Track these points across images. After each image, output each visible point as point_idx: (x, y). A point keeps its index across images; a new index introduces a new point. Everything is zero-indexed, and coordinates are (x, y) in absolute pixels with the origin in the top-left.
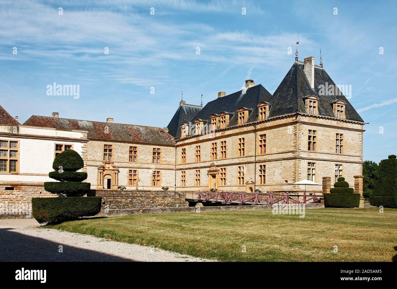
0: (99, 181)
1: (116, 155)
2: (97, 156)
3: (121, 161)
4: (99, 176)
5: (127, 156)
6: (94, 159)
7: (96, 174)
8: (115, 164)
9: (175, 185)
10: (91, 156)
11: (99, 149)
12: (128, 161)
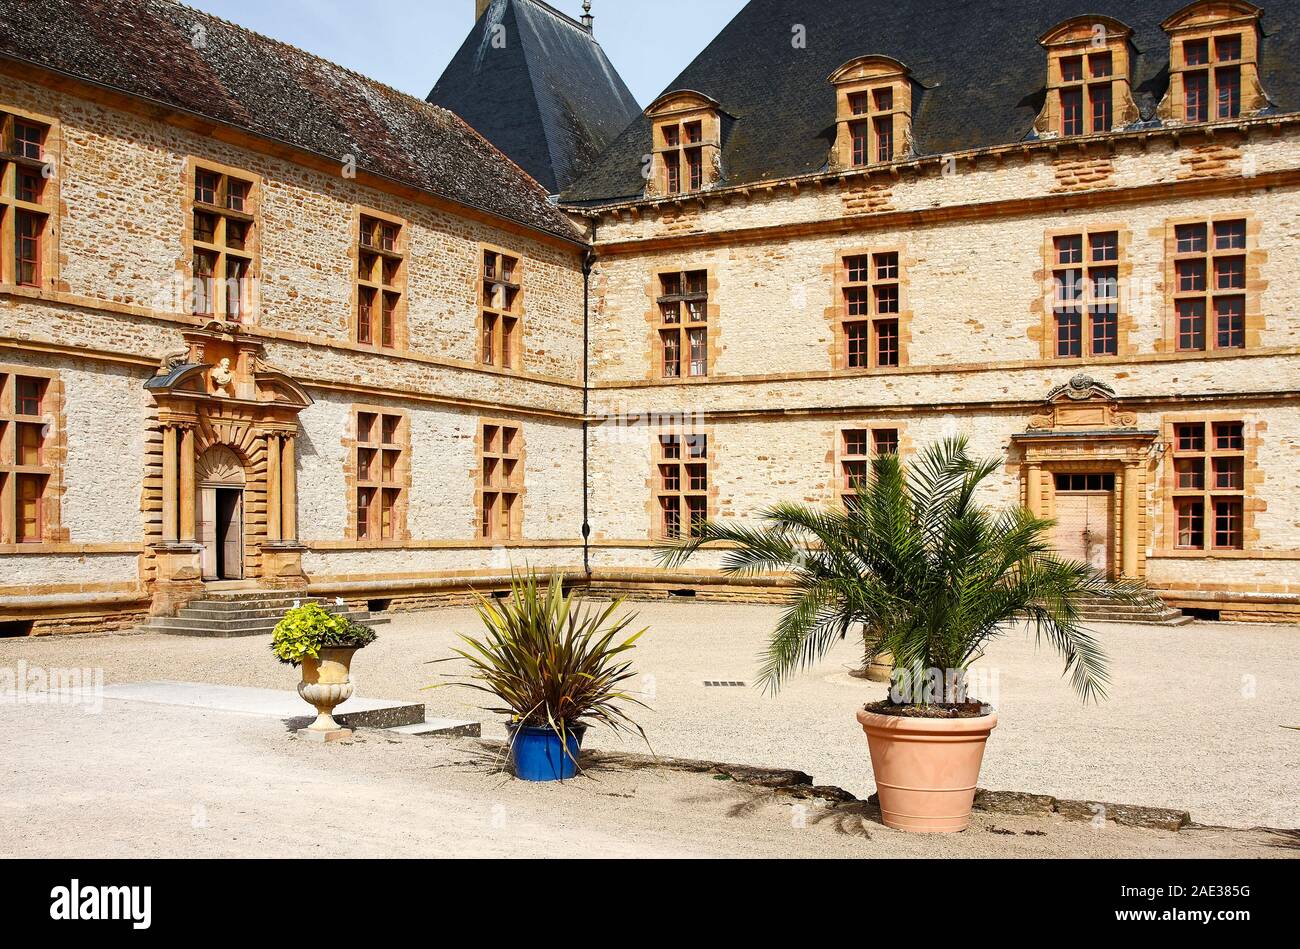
0: (169, 505)
1: (276, 276)
2: (141, 272)
3: (310, 337)
4: (169, 458)
5: (344, 291)
6: (121, 292)
7: (142, 437)
8: (278, 359)
9: (586, 530)
10: (94, 265)
11: (160, 204)
12: (347, 338)
